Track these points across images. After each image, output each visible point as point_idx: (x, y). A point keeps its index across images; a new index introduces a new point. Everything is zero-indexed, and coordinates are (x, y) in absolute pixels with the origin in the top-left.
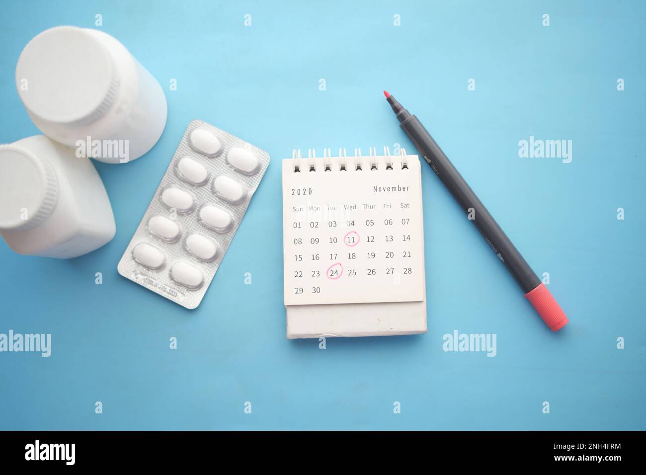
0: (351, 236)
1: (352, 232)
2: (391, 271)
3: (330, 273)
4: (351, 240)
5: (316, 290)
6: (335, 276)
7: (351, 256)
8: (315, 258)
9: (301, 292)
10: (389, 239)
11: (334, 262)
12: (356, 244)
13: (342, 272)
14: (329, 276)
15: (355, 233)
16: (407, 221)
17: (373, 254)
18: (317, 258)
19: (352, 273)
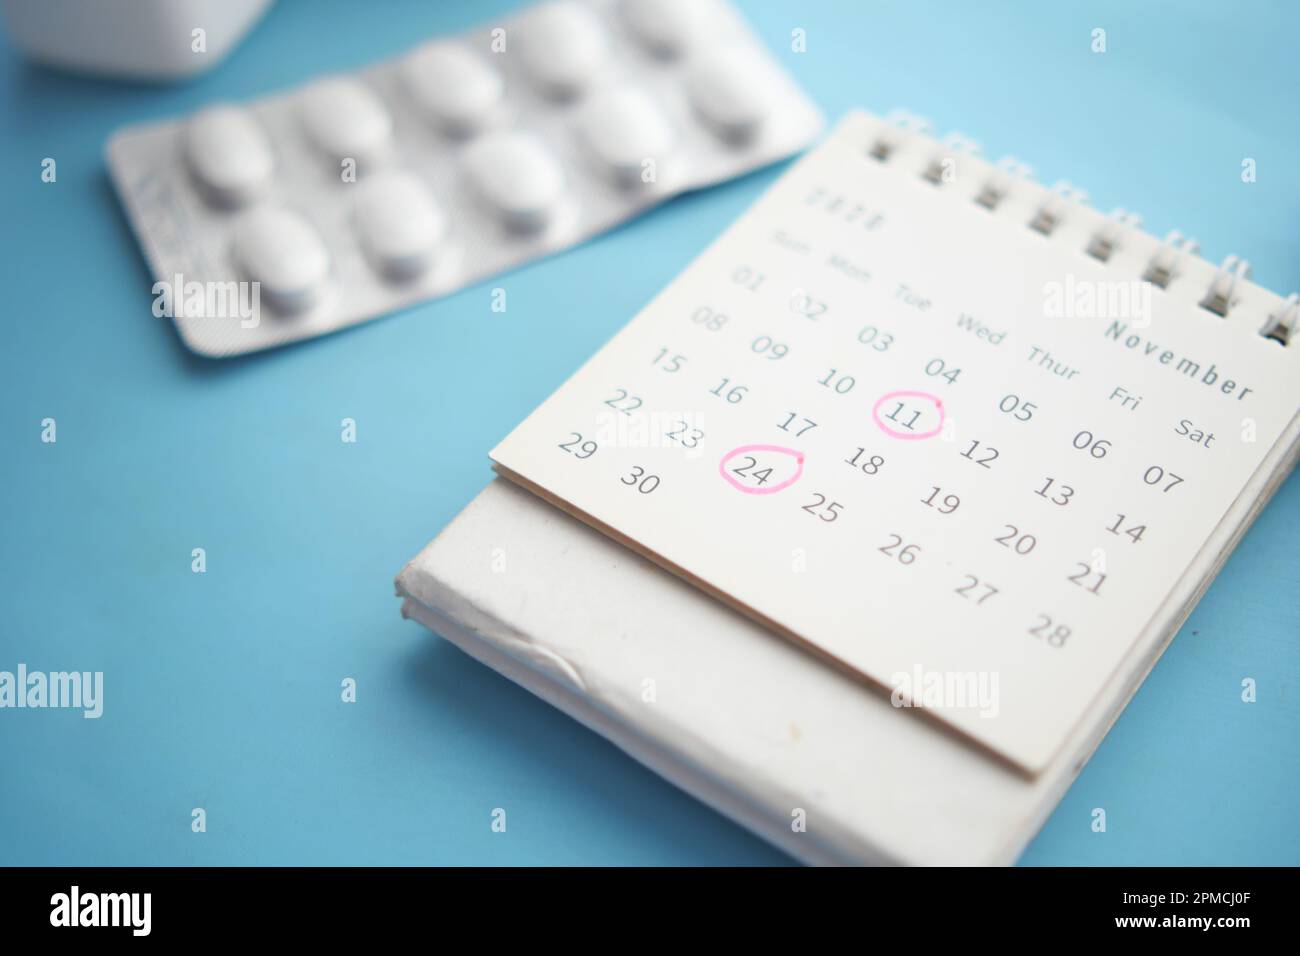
0: (912, 405)
1: (930, 397)
2: (981, 590)
3: (740, 461)
4: (906, 415)
5: (640, 479)
6: (752, 482)
7: (864, 459)
8: (724, 392)
9: (582, 453)
10: (1055, 491)
11: (787, 439)
12: (913, 437)
13: (785, 485)
14: (729, 467)
15: (939, 404)
16: (1167, 480)
17: (952, 501)
18: (735, 395)
19: (822, 510)
